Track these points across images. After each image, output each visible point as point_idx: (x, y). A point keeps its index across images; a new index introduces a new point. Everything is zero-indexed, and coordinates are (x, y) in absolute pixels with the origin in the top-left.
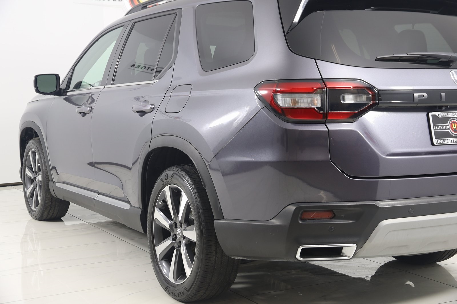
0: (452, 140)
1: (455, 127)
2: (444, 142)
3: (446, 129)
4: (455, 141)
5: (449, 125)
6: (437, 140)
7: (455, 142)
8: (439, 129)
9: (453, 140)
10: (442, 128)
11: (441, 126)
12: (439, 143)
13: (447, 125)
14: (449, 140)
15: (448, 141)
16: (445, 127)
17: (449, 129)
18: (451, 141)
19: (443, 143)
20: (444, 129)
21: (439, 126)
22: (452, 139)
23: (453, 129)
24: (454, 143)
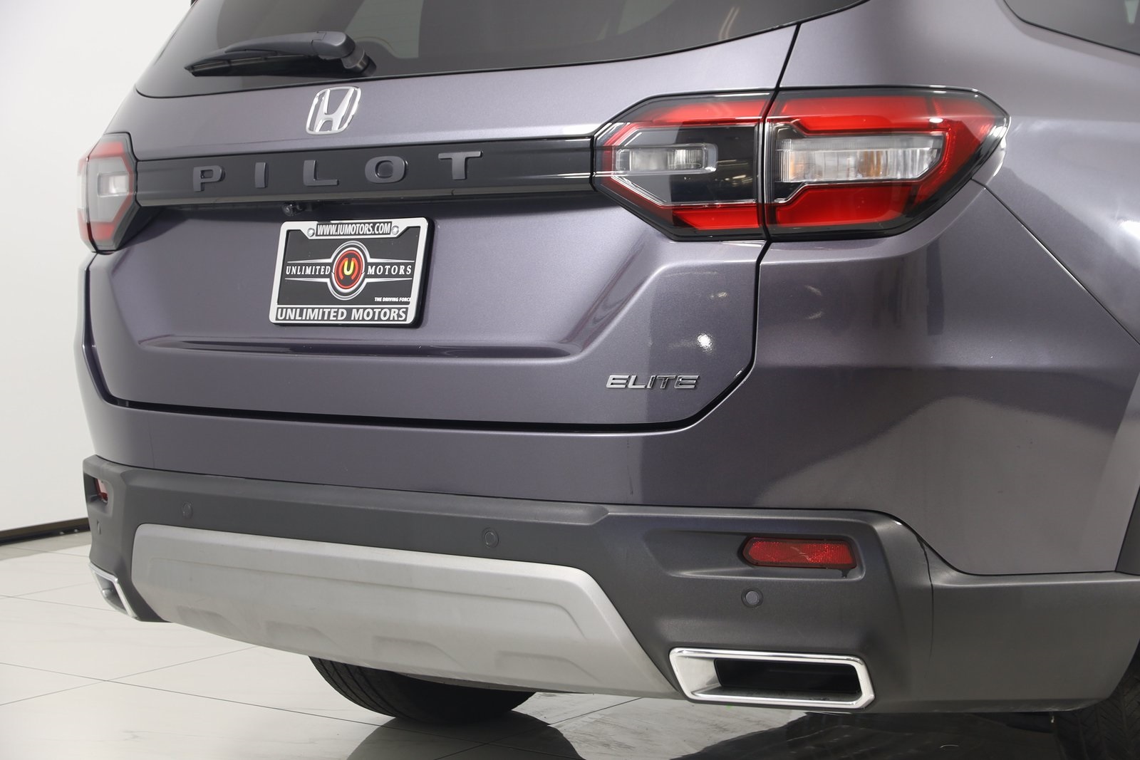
0: (327, 311)
1: (348, 270)
2: (301, 315)
3: (320, 276)
4: (332, 314)
5: (331, 265)
6: (280, 310)
7: (331, 318)
8: (301, 276)
9: (329, 313)
10: (308, 272)
11: (309, 265)
12: (285, 319)
13: (325, 264)
14: (316, 311)
15: (313, 313)
16: (320, 270)
17: (329, 276)
18: (324, 313)
19: (297, 318)
20: (315, 276)
21: (301, 265)
22: (327, 308)
23: (342, 277)
24: (328, 319)
